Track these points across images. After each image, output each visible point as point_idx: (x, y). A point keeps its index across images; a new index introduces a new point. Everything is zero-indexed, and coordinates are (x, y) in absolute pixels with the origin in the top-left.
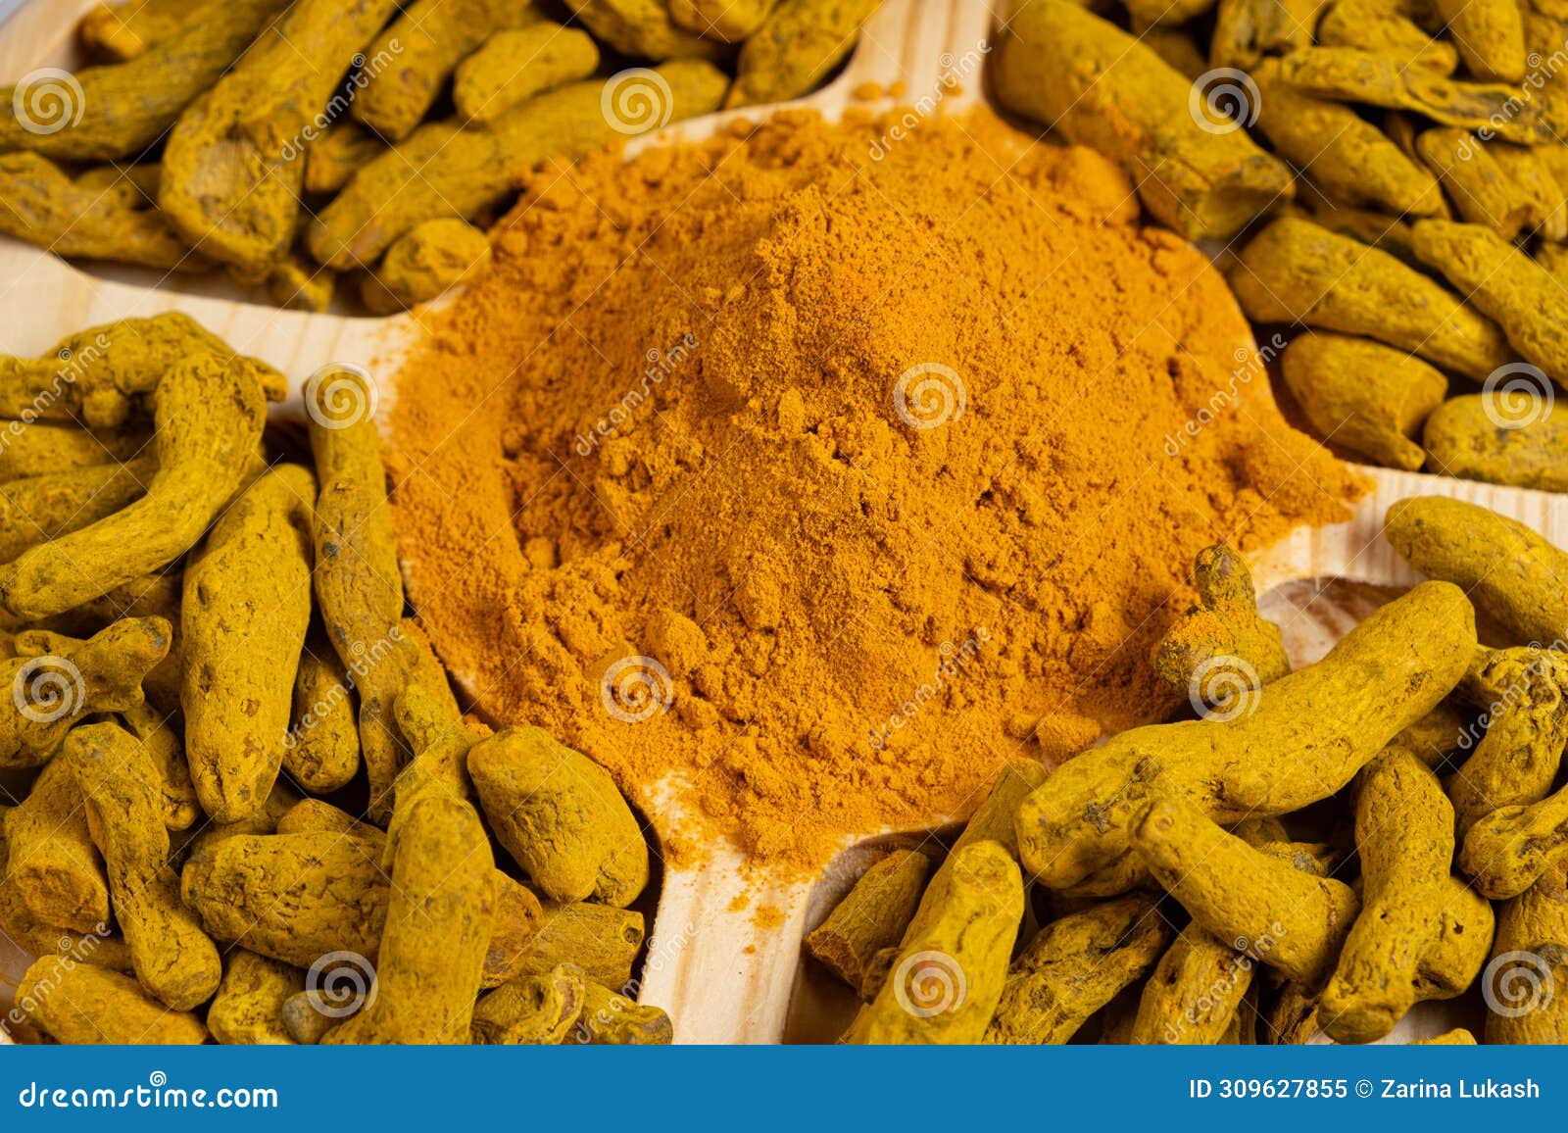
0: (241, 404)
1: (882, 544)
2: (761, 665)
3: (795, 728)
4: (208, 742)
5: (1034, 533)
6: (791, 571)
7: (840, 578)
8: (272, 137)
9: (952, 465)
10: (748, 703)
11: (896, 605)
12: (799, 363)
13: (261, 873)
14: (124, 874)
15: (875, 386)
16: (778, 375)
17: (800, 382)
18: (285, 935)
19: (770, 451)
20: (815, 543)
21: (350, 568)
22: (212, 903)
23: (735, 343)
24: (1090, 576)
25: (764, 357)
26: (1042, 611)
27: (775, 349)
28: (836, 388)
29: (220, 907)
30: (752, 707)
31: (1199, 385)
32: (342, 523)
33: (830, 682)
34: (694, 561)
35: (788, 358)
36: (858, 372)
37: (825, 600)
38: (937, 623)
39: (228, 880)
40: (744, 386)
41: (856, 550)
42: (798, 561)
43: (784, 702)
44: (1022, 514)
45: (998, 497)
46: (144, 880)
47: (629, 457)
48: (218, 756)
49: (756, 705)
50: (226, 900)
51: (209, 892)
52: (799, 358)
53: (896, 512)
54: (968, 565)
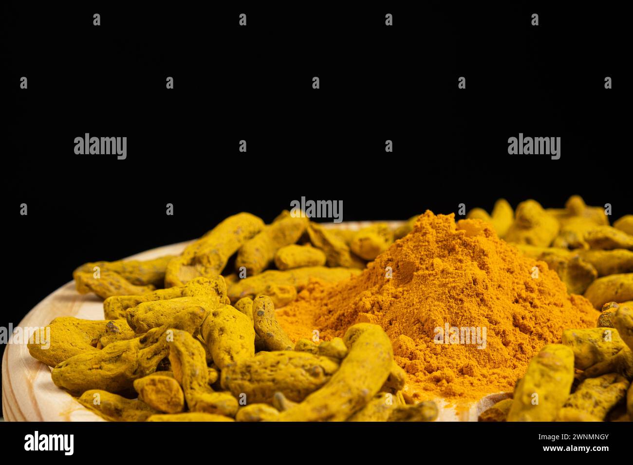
0: (217, 290)
1: (482, 300)
2: (439, 349)
3: (457, 368)
4: (225, 345)
5: (538, 310)
6: (447, 312)
7: (468, 312)
8: (209, 262)
9: (502, 284)
10: (435, 362)
11: (491, 322)
12: (438, 249)
13: (258, 363)
14: (191, 383)
15: (470, 251)
16: (431, 255)
17: (440, 256)
18: (270, 384)
19: (432, 278)
20: (456, 300)
21: (270, 318)
22: (236, 382)
23: (412, 248)
24: (560, 329)
25: (425, 249)
26: (545, 339)
27: (429, 245)
28: (455, 255)
29: (240, 382)
30: (437, 364)
31: (582, 302)
32: (264, 306)
33: (467, 354)
34: (404, 325)
35: (434, 247)
36: (463, 247)
37: (462, 322)
38: (507, 333)
39: (244, 370)
40: (417, 262)
41: (472, 301)
42: (450, 308)
43: (451, 361)
44: (531, 303)
45: (521, 300)
46: (200, 385)
47: (372, 302)
48: (230, 348)
49: (439, 363)
50: (242, 379)
51: (234, 376)
52: (438, 247)
53: (486, 286)
54: (514, 318)
